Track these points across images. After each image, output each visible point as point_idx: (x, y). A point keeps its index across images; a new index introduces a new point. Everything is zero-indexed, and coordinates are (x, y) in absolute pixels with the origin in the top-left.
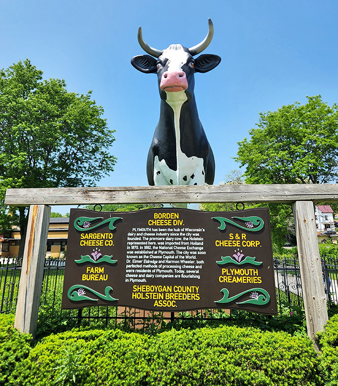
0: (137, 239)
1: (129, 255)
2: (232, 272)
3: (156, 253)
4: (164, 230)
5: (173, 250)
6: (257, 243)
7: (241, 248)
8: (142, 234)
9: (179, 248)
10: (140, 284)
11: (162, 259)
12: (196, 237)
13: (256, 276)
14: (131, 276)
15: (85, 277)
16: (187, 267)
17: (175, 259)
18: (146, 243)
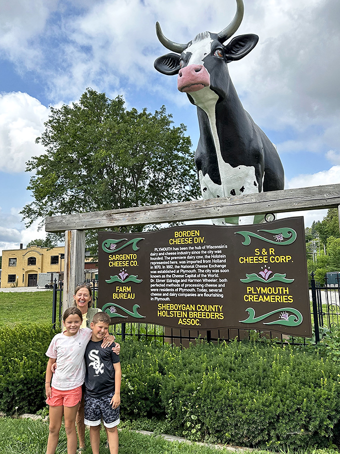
0: (159, 258)
1: (153, 274)
2: (259, 290)
3: (178, 272)
4: (184, 249)
5: (195, 268)
6: (288, 258)
7: (269, 264)
8: (163, 254)
9: (200, 266)
10: (164, 303)
11: (184, 278)
12: (218, 254)
13: (286, 294)
14: (155, 295)
15: (115, 296)
16: (210, 286)
17: (197, 278)
18: (168, 263)
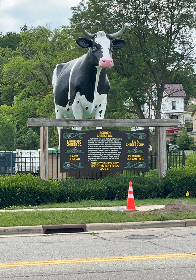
0: (92, 143)
1: (89, 150)
2: (132, 156)
3: (101, 149)
4: (104, 139)
5: (108, 147)
6: (143, 144)
7: (136, 146)
8: (94, 141)
9: (111, 147)
10: (94, 162)
11: (103, 151)
12: (118, 142)
13: (141, 157)
14: (90, 158)
15: (70, 159)
16: (114, 154)
17: (109, 151)
18: (96, 145)
